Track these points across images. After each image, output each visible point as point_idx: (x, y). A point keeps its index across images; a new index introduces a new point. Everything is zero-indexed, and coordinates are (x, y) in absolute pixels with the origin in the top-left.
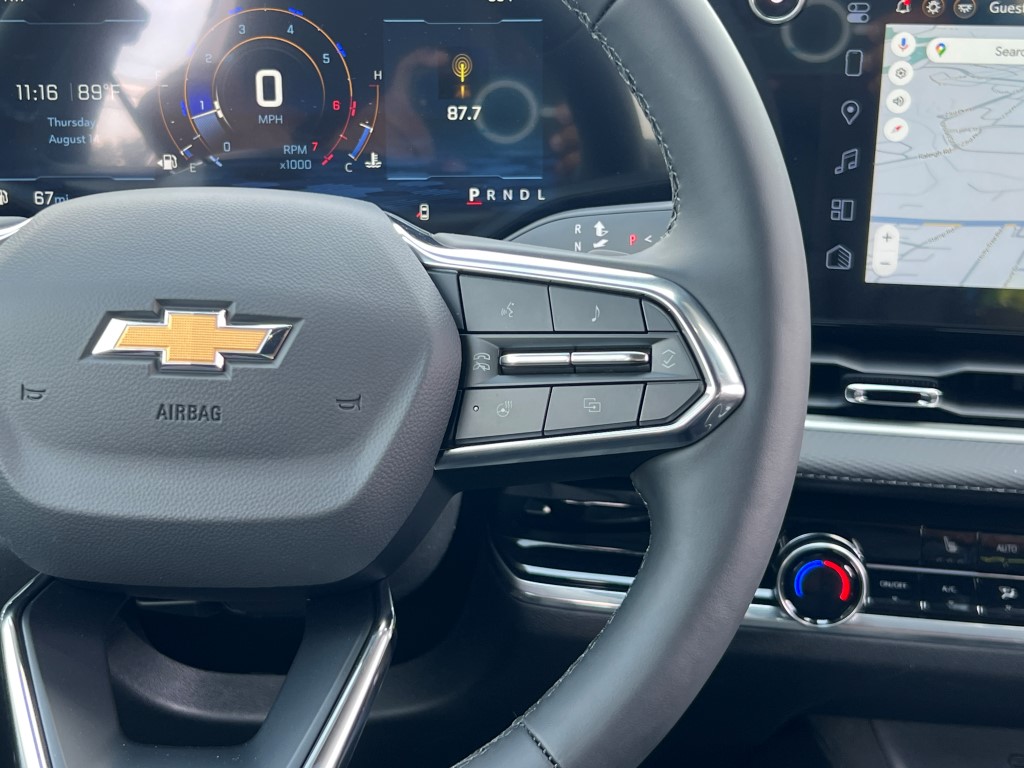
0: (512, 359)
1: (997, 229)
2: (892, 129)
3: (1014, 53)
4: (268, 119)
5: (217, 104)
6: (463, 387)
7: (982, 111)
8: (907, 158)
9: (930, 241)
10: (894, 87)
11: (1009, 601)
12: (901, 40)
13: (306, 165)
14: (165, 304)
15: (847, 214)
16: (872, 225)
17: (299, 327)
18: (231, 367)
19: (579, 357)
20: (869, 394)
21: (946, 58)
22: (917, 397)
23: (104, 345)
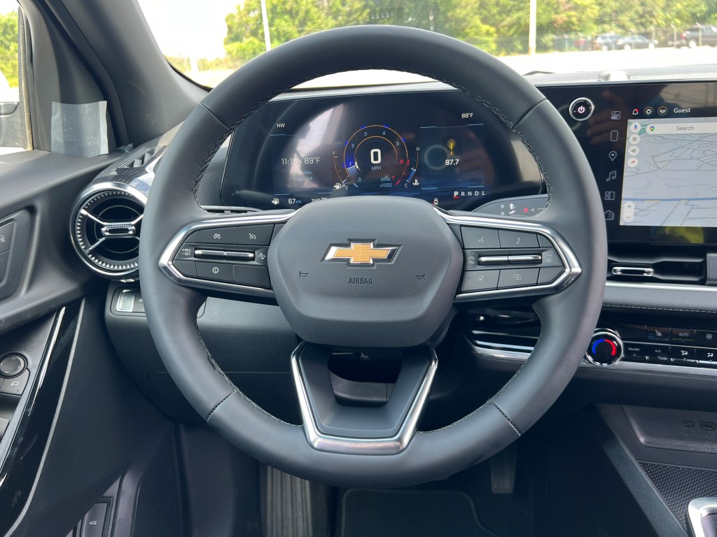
0: (483, 259)
1: (678, 202)
2: (630, 162)
3: (685, 129)
4: (375, 168)
5: (356, 163)
6: (464, 271)
7: (671, 153)
8: (638, 174)
9: (648, 208)
10: (632, 145)
11: (685, 356)
12: (634, 126)
13: (390, 185)
14: (351, 240)
15: (612, 198)
16: (622, 201)
17: (401, 248)
18: (376, 264)
19: (511, 258)
20: (622, 271)
21: (654, 133)
22: (644, 272)
23: (330, 256)
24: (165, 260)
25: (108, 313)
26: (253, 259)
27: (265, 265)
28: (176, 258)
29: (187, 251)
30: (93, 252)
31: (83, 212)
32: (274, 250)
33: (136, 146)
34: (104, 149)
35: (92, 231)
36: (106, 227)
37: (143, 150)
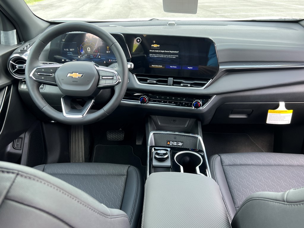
0: (103, 78)
4: (89, 52)
5: (84, 51)
6: (99, 80)
11: (163, 102)
13: (93, 57)
14: (73, 72)
19: (108, 78)
20: (149, 82)
22: (154, 82)
23: (68, 76)
24: (31, 75)
25: (19, 88)
26: (52, 76)
27: (54, 78)
28: (34, 75)
29: (36, 73)
30: (14, 72)
31: (11, 62)
32: (56, 73)
33: (25, 42)
34: (16, 43)
35: (13, 67)
36: (17, 66)
37: (27, 44)
